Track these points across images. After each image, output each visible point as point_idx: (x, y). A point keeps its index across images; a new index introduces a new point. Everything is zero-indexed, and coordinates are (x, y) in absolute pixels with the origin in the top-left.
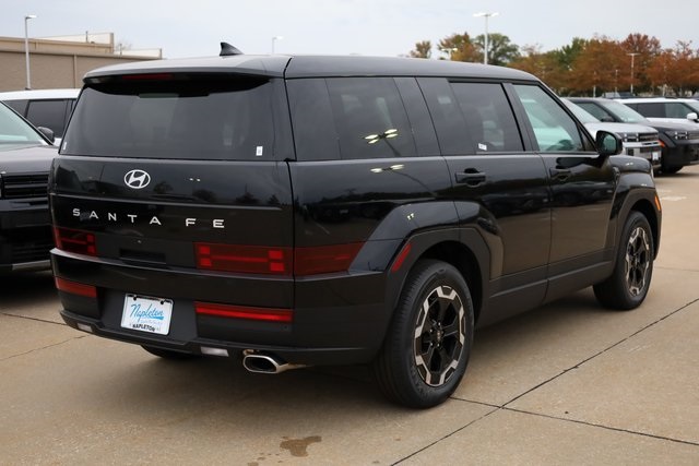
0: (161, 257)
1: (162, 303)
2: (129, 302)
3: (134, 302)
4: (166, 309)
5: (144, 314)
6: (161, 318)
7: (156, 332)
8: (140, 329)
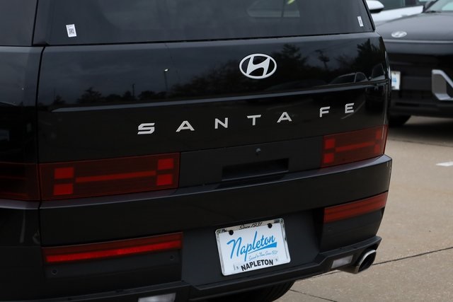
0: (283, 163)
1: (270, 226)
2: (223, 239)
3: (231, 238)
4: (277, 232)
5: (251, 247)
6: (274, 245)
7: (275, 264)
8: (254, 268)
